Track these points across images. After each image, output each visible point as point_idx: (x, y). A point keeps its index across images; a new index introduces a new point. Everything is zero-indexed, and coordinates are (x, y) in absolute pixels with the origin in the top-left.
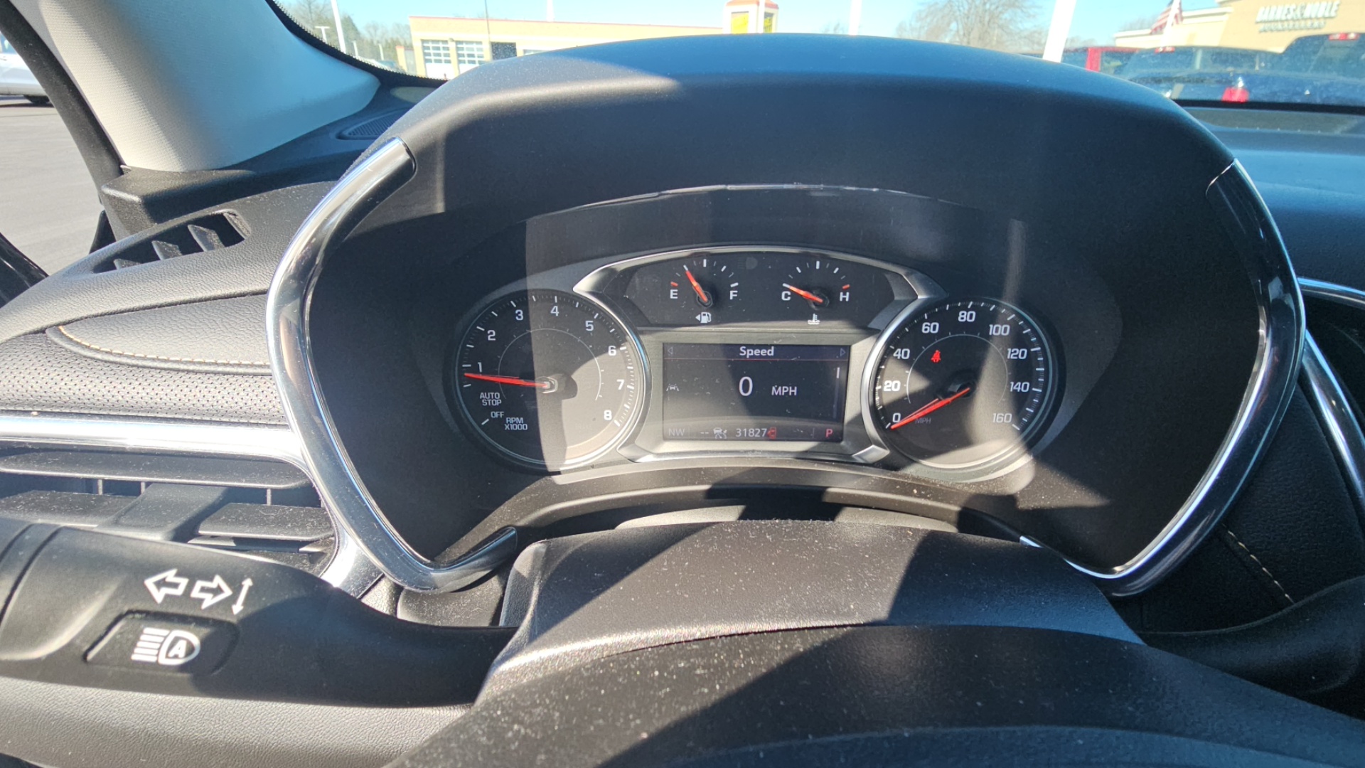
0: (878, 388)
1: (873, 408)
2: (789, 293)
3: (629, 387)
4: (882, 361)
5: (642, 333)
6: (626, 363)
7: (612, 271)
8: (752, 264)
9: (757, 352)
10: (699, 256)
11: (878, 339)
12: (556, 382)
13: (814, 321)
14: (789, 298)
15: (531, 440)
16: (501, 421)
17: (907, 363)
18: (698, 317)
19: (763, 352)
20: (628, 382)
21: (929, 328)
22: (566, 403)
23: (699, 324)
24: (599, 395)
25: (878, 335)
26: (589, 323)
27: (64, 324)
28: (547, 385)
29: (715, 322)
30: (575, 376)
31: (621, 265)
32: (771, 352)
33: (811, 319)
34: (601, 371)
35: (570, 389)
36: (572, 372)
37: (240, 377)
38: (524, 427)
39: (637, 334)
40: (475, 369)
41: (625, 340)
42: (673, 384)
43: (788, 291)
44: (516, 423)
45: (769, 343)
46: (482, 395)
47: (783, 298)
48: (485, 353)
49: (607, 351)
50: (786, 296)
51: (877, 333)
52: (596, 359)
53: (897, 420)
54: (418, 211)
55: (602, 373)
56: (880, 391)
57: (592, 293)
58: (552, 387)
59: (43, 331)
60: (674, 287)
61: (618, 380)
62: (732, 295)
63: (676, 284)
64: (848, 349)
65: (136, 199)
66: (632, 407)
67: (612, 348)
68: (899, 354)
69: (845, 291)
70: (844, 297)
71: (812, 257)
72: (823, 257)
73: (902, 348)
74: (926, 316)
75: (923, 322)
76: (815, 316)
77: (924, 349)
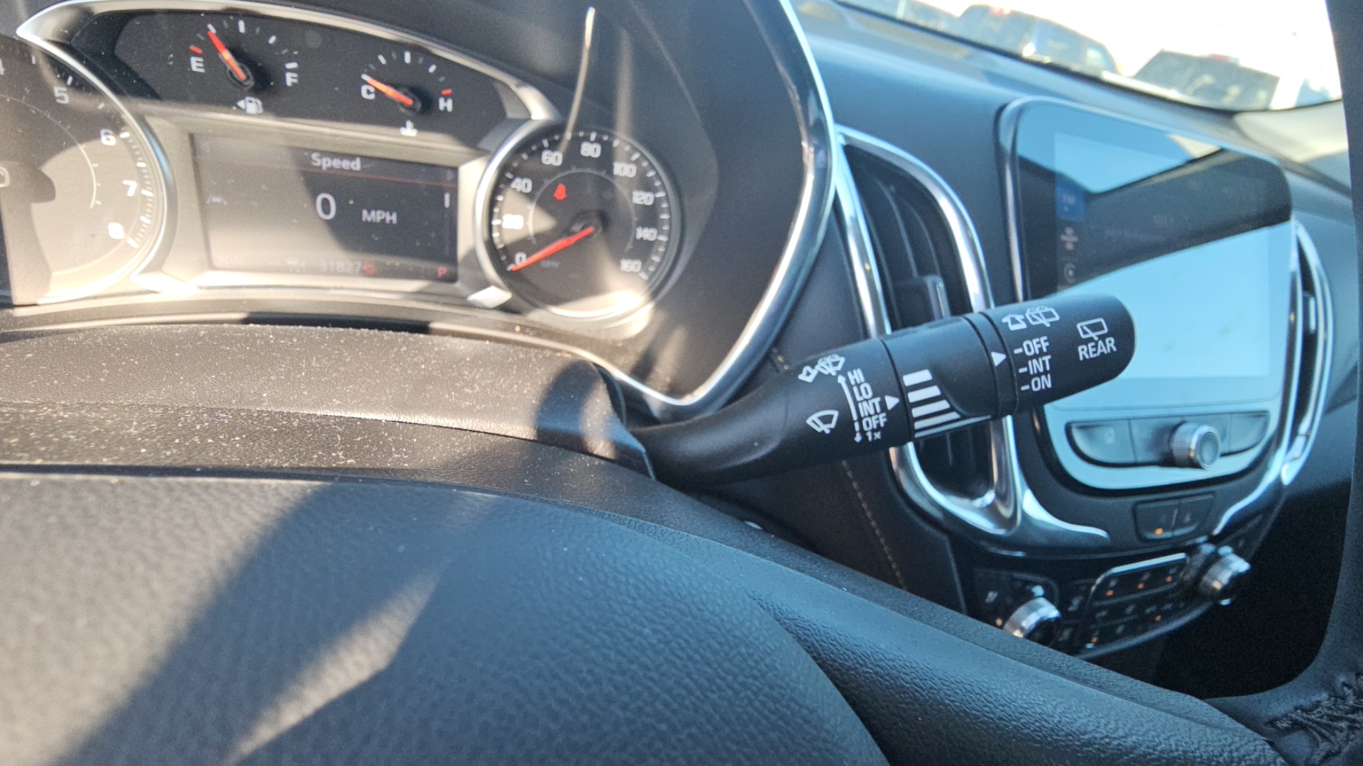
0: (495, 222)
1: (490, 244)
2: (372, 89)
3: (144, 192)
4: (496, 190)
6: (135, 158)
8: (314, 41)
9: (336, 163)
11: (490, 161)
13: (409, 131)
14: (371, 96)
17: (530, 196)
18: (241, 104)
19: (346, 164)
20: (142, 185)
21: (550, 157)
22: (40, 210)
23: (242, 112)
24: (94, 201)
25: (489, 157)
26: (60, 92)
29: (269, 114)
31: (100, 4)
32: (356, 165)
33: (404, 126)
34: (92, 166)
36: (43, 162)
41: (122, 122)
42: (214, 194)
43: (370, 87)
45: (354, 151)
47: (364, 94)
49: (98, 137)
50: (369, 92)
51: (488, 155)
52: (81, 147)
53: (521, 260)
55: (94, 168)
56: (500, 227)
57: (51, 41)
58: (2, 180)
60: (196, 55)
61: (126, 182)
62: (290, 79)
63: (200, 51)
64: (455, 170)
67: (106, 134)
68: (522, 184)
69: (446, 98)
70: (446, 105)
71: (400, 46)
72: (416, 49)
73: (522, 177)
74: (545, 143)
75: (542, 149)
76: (409, 124)
77: (547, 182)
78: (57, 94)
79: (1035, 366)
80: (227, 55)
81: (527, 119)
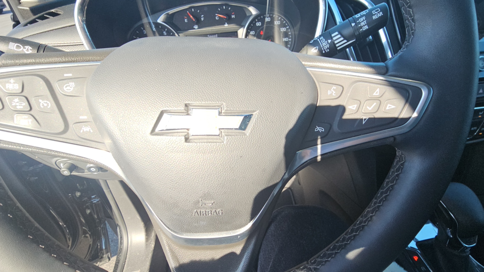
2: (218, 17)
4: (247, 35)
5: (179, 33)
7: (168, 14)
8: (206, 9)
9: (212, 36)
10: (191, 8)
11: (244, 28)
13: (226, 25)
14: (218, 19)
17: (254, 35)
18: (194, 27)
21: (259, 24)
23: (194, 29)
29: (199, 28)
31: (169, 12)
32: (216, 36)
33: (225, 24)
37: (71, 46)
41: (174, 35)
45: (216, 33)
47: (217, 19)
50: (217, 18)
51: (244, 26)
57: (163, 22)
60: (186, 18)
62: (202, 19)
63: (186, 17)
64: (237, 32)
65: (28, 8)
68: (252, 33)
69: (233, 15)
70: (233, 16)
71: (222, 5)
72: (226, 5)
73: (252, 31)
74: (257, 20)
75: (256, 22)
76: (226, 23)
77: (258, 31)
78: (164, 33)
79: (362, 24)
80: (191, 17)
81: (252, 15)
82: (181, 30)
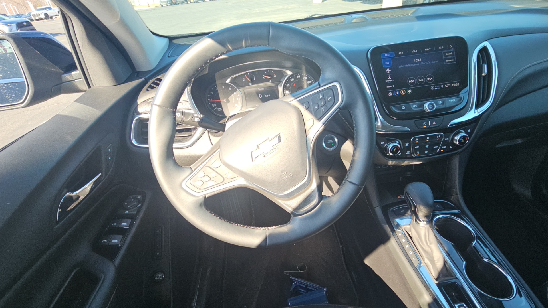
0: (285, 93)
4: (284, 88)
5: (240, 88)
6: (238, 95)
7: (232, 78)
8: (257, 73)
9: (261, 89)
10: (247, 73)
12: (226, 100)
15: (222, 112)
16: (217, 109)
17: (289, 87)
20: (239, 98)
21: (292, 80)
22: (228, 104)
23: (249, 85)
24: (234, 102)
25: (282, 82)
26: (230, 88)
27: (148, 99)
28: (224, 101)
29: (252, 84)
30: (229, 99)
31: (234, 76)
32: (264, 89)
34: (233, 97)
35: (228, 101)
38: (221, 110)
39: (239, 89)
40: (211, 100)
41: (237, 90)
42: (247, 97)
44: (219, 109)
46: (213, 105)
47: (264, 78)
48: (212, 97)
52: (232, 95)
54: (204, 73)
56: (286, 93)
57: (230, 82)
58: (225, 101)
59: (145, 101)
61: (237, 98)
62: (254, 79)
63: (244, 79)
64: (277, 87)
66: (240, 103)
67: (235, 92)
69: (275, 75)
70: (275, 76)
71: (268, 70)
72: (270, 70)
73: (288, 84)
74: (291, 78)
75: (290, 79)
76: (270, 81)
77: (292, 84)
80: (247, 78)
81: (287, 75)
82: (240, 87)
